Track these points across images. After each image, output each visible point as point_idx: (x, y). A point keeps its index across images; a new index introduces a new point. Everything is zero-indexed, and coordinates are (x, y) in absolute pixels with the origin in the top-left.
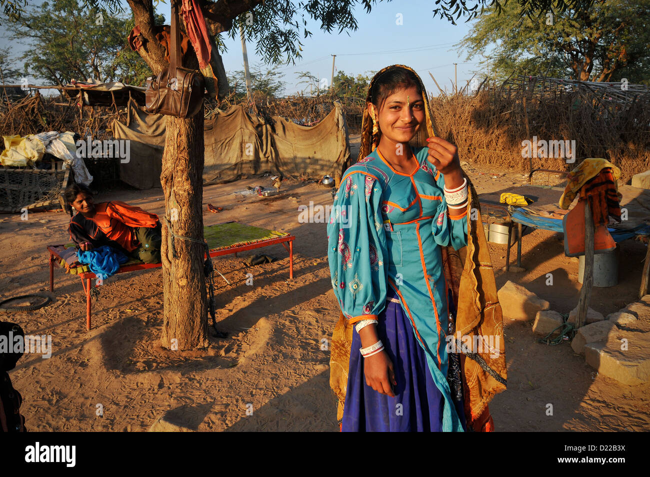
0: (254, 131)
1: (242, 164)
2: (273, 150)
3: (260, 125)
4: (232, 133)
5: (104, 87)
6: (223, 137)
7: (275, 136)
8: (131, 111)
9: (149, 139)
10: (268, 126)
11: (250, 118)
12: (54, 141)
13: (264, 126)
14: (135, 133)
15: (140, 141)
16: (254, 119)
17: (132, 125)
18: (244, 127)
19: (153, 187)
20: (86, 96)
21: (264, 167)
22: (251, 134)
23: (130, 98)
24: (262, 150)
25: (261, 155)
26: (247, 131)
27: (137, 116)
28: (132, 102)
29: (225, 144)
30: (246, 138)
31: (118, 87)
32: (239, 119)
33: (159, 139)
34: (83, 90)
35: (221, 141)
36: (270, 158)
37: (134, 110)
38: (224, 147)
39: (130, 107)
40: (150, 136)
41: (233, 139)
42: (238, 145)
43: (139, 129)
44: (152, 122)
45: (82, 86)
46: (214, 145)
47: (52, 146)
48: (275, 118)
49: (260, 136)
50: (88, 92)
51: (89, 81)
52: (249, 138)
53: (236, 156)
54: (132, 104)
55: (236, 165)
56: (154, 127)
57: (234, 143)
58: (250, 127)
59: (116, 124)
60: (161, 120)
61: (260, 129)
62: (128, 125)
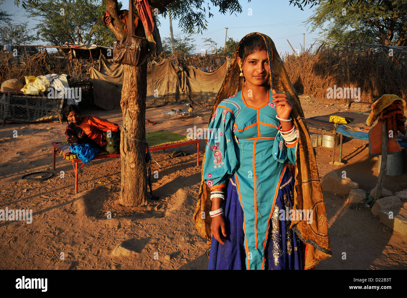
0: (176, 75)
1: (168, 95)
2: (187, 87)
3: (180, 72)
4: (163, 76)
5: (85, 47)
6: (157, 79)
7: (189, 78)
8: (101, 62)
9: (112, 79)
10: (185, 72)
11: (174, 67)
12: (55, 80)
13: (182, 73)
14: (104, 75)
15: (106, 80)
16: (176, 67)
17: (102, 71)
18: (170, 73)
19: (114, 109)
20: (74, 52)
21: (182, 98)
22: (174, 77)
23: (101, 54)
24: (181, 87)
25: (180, 90)
26: (172, 75)
27: (105, 65)
28: (102, 56)
29: (158, 83)
30: (171, 79)
31: (94, 47)
32: (167, 67)
33: (118, 79)
34: (72, 49)
35: (156, 81)
36: (185, 92)
37: (103, 61)
38: (157, 85)
39: (101, 60)
40: (112, 78)
41: (163, 80)
42: (166, 84)
43: (106, 73)
44: (114, 69)
45: (72, 47)
46: (151, 83)
47: (54, 83)
48: (189, 67)
49: (180, 78)
50: (76, 50)
51: (76, 43)
52: (173, 79)
53: (165, 90)
54: (102, 57)
55: (165, 96)
56: (115, 72)
57: (164, 82)
58: (174, 73)
59: (92, 70)
60: (120, 68)
61: (180, 74)
62: (99, 70)
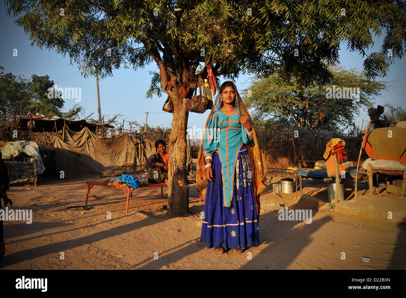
0: (134, 147)
1: (126, 166)
2: (144, 158)
3: (137, 144)
4: (122, 147)
5: (47, 118)
6: (117, 150)
7: (146, 150)
8: (65, 132)
9: (75, 148)
10: (142, 144)
11: (132, 139)
12: (26, 146)
13: (140, 145)
14: (67, 145)
15: (69, 149)
16: (134, 140)
17: (66, 140)
18: (129, 144)
19: (74, 177)
20: (34, 122)
21: (139, 169)
22: (133, 148)
23: (65, 125)
24: (138, 158)
25: (138, 161)
26: (130, 147)
27: (68, 135)
28: (66, 127)
29: (117, 153)
30: (130, 151)
31: (55, 118)
32: (126, 139)
33: (80, 149)
34: (33, 119)
35: (115, 152)
36: (143, 163)
37: (67, 131)
38: (117, 155)
39: (65, 130)
40: (75, 147)
41: (122, 151)
42: (125, 155)
43: (69, 142)
44: (77, 139)
45: (34, 117)
46: (111, 154)
47: (25, 148)
48: (145, 140)
49: (137, 150)
50: (35, 120)
51: (37, 114)
52: (132, 150)
53: (123, 161)
54: (66, 128)
55: (123, 166)
56: (78, 142)
57: (123, 153)
58: (132, 145)
59: (56, 139)
60: (82, 138)
61: (137, 146)
62: (63, 140)
